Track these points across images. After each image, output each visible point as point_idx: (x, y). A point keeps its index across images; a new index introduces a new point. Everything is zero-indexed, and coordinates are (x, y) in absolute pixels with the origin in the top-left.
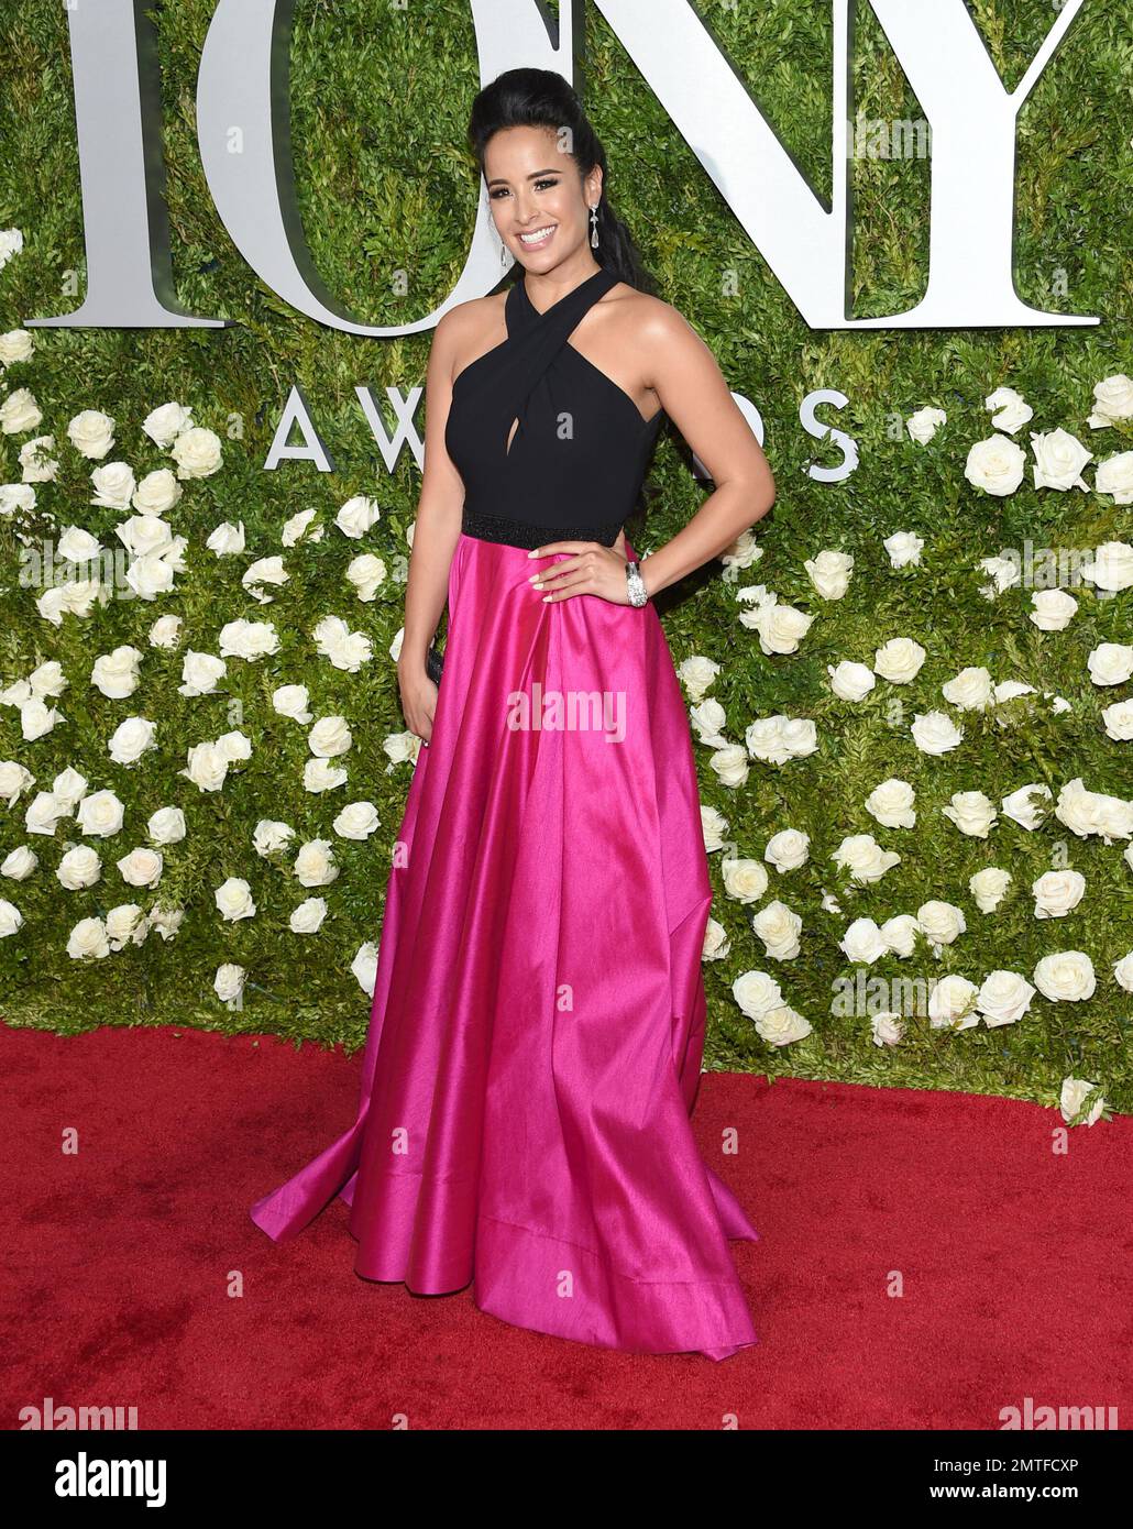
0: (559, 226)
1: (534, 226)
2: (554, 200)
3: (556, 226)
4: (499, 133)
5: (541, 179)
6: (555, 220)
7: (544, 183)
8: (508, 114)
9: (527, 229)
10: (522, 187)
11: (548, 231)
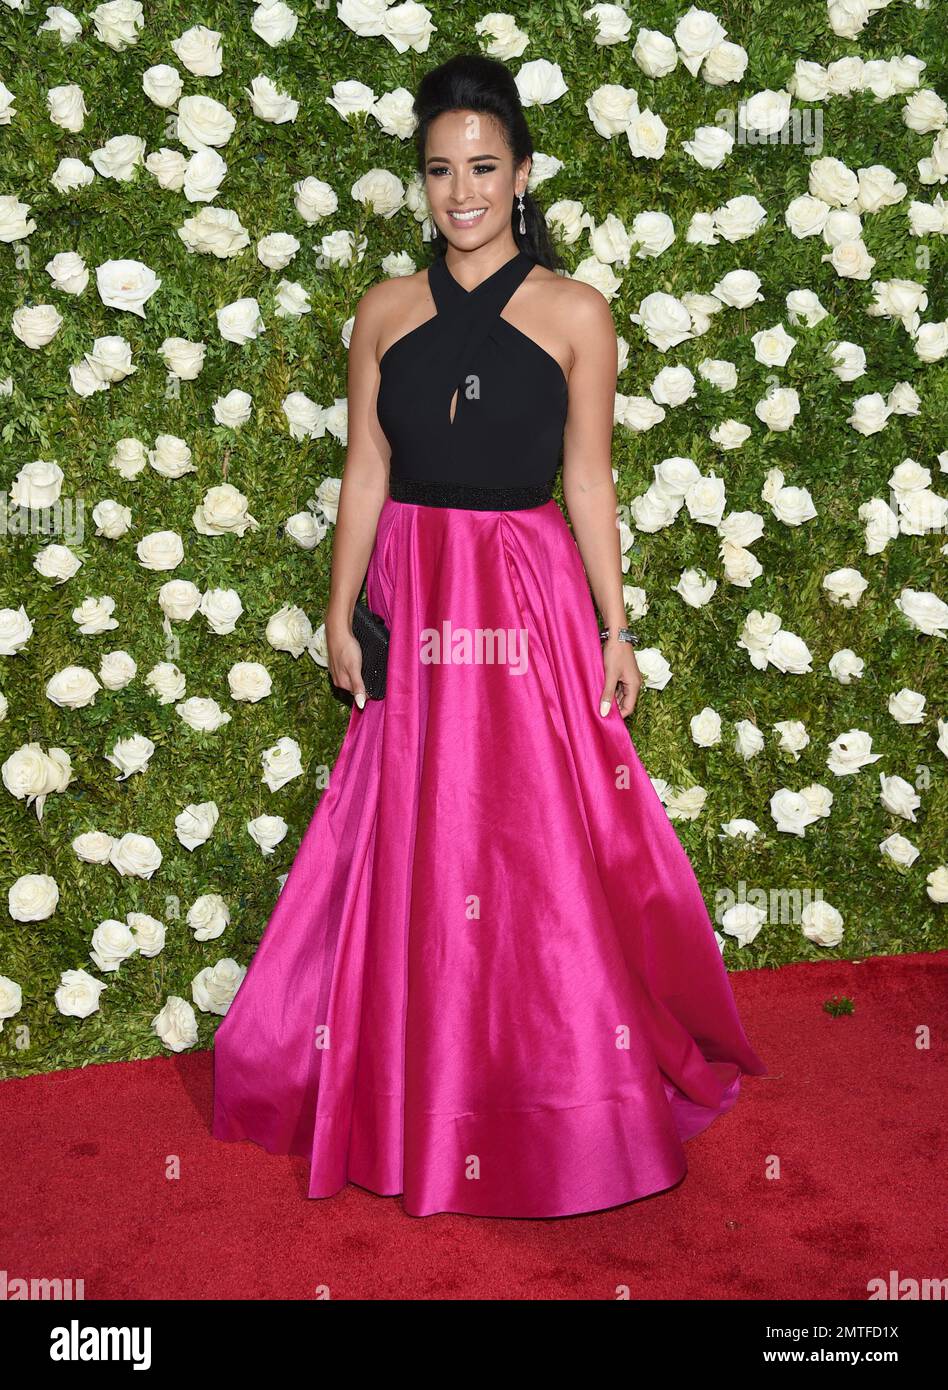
0: (489, 210)
1: (467, 206)
2: (490, 185)
3: (486, 209)
4: (446, 114)
5: (481, 163)
6: (487, 204)
7: (482, 168)
8: (458, 97)
9: (461, 208)
10: (463, 169)
11: (479, 212)
